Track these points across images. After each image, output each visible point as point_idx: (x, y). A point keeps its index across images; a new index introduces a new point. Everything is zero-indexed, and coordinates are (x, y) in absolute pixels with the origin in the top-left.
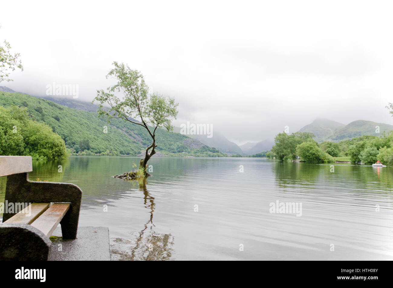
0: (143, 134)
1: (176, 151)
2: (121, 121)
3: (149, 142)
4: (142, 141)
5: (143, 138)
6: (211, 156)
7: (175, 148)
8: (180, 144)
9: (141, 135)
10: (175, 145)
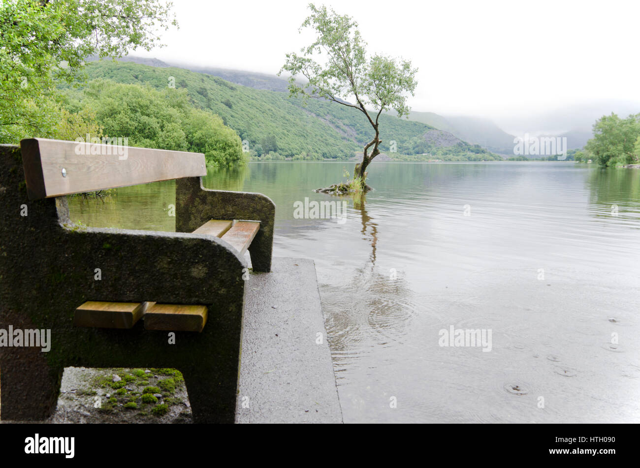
0: (358, 125)
1: (412, 151)
2: (322, 105)
4: (356, 136)
5: (358, 132)
6: (473, 159)
7: (410, 146)
8: (420, 141)
9: (354, 125)
10: (411, 142)
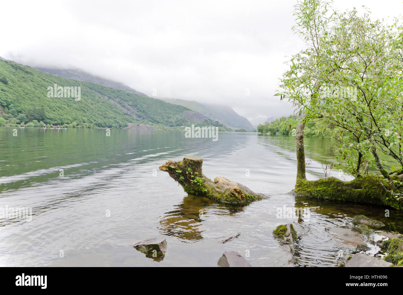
0: (139, 106)
1: (174, 124)
2: (114, 91)
3: (144, 114)
4: (137, 113)
5: (138, 110)
7: (173, 121)
8: (180, 117)
9: (136, 106)
10: (174, 118)
